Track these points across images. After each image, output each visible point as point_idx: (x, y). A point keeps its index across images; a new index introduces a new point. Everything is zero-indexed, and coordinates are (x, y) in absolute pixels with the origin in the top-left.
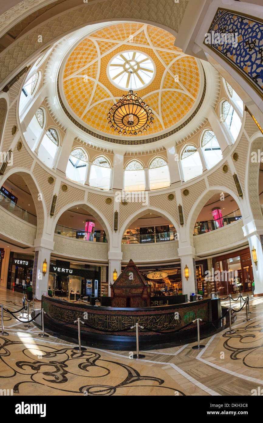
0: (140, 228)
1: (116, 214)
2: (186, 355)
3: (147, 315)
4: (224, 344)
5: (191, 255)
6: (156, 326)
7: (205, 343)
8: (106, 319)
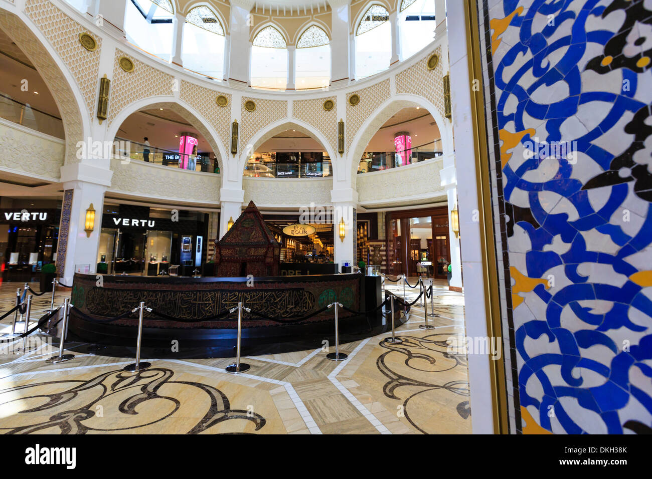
0: (277, 153)
1: (235, 126)
2: (314, 368)
3: (261, 290)
4: (378, 361)
5: (350, 202)
6: (275, 310)
7: (350, 350)
8: (195, 300)
